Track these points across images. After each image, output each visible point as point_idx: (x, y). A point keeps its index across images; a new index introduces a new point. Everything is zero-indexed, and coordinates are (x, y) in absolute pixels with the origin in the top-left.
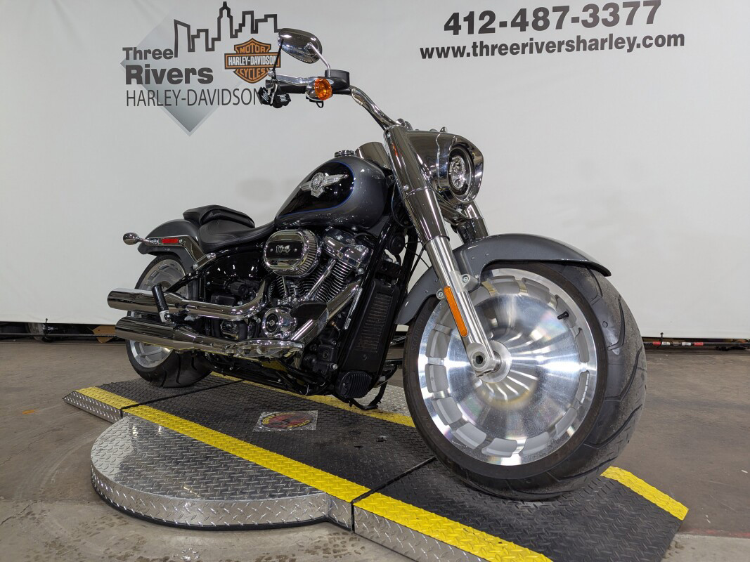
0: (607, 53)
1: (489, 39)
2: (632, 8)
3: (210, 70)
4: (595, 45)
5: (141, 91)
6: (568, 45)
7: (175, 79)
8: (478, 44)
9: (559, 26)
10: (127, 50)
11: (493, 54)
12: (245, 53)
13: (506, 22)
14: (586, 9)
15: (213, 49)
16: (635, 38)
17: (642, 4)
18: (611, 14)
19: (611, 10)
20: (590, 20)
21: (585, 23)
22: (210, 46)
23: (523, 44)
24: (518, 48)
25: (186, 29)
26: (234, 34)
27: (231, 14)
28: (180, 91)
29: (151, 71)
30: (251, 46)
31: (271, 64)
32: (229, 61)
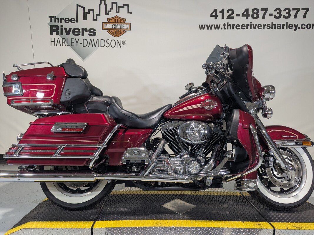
0: (285, 31)
1: (231, 22)
2: (296, 11)
3: (94, 30)
4: (280, 27)
5: (58, 38)
6: (267, 26)
7: (76, 33)
8: (226, 24)
9: (264, 17)
10: (51, 17)
11: (233, 29)
12: (113, 23)
13: (239, 14)
14: (276, 10)
15: (96, 20)
16: (298, 25)
17: (301, 9)
18: (287, 13)
19: (287, 11)
20: (278, 15)
21: (275, 17)
22: (95, 18)
23: (247, 25)
24: (245, 26)
25: (83, 9)
26: (107, 13)
27: (106, 3)
28: (79, 39)
29: (64, 29)
30: (116, 19)
31: (126, 28)
32: (105, 26)
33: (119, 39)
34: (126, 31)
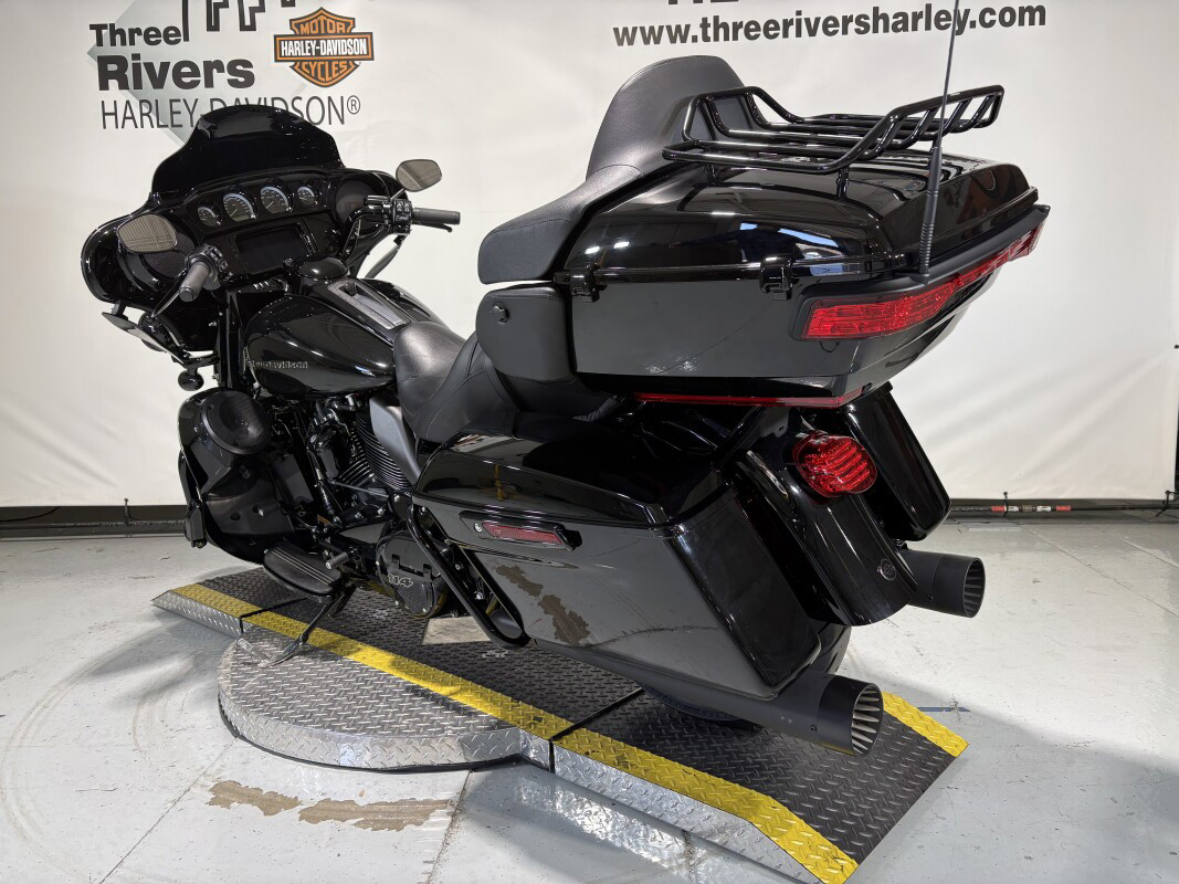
0: (921, 37)
1: (729, 14)
3: (249, 65)
4: (903, 23)
5: (128, 102)
6: (858, 22)
7: (186, 80)
8: (711, 21)
10: (97, 28)
11: (735, 38)
12: (311, 35)
15: (252, 27)
16: (967, 12)
22: (248, 22)
23: (785, 21)
24: (777, 27)
28: (197, 100)
29: (142, 65)
30: (319, 22)
31: (357, 53)
32: (283, 49)
33: (338, 91)
34: (357, 62)
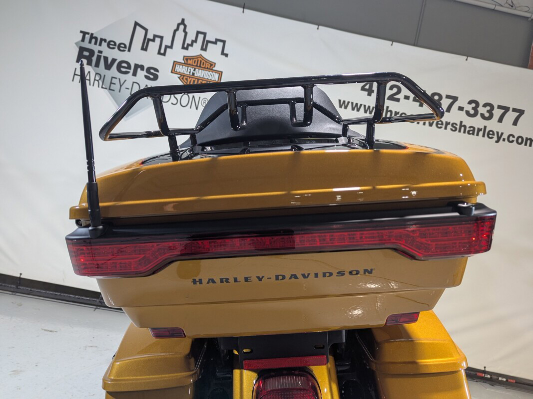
0: (479, 139)
1: (394, 106)
2: (503, 111)
3: (157, 70)
4: (472, 131)
5: (89, 72)
6: (452, 125)
7: (123, 70)
9: (448, 110)
10: (84, 33)
12: (192, 65)
13: (409, 97)
14: (470, 102)
15: (164, 54)
16: (502, 134)
17: (511, 109)
18: (488, 111)
19: (488, 108)
20: (472, 112)
21: (468, 113)
22: (162, 51)
25: (144, 31)
26: (185, 46)
27: (187, 30)
28: (125, 81)
29: (102, 58)
30: (198, 60)
31: (212, 79)
32: (177, 68)
